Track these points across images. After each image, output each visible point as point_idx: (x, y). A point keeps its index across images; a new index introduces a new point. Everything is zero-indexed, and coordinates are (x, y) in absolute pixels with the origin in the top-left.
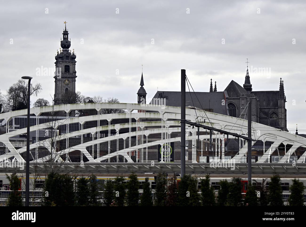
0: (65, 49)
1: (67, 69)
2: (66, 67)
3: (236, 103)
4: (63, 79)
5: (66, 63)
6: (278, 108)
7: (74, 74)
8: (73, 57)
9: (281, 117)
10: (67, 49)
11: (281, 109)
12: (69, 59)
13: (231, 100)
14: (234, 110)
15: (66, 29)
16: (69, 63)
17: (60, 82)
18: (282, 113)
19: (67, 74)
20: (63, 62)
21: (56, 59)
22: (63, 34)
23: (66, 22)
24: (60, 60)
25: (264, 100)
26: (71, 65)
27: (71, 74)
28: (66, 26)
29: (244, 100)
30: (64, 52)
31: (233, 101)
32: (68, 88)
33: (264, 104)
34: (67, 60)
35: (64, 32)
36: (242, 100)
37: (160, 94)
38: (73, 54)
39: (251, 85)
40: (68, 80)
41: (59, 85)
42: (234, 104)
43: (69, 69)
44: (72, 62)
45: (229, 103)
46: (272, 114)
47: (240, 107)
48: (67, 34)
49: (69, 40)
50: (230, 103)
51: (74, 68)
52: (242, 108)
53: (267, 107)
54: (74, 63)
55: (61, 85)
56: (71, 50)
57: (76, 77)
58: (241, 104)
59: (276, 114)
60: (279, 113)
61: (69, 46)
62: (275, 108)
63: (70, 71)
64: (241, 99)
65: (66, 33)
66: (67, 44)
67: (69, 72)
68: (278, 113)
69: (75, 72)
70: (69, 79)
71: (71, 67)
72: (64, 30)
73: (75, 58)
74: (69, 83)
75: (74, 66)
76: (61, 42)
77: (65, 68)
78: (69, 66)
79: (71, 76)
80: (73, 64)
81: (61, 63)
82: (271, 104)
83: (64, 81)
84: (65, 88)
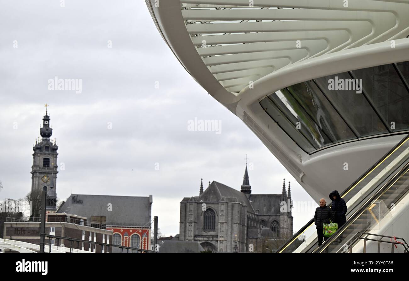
0: (44, 138)
1: (46, 162)
2: (46, 160)
3: (216, 208)
4: (40, 175)
5: (45, 155)
6: (279, 216)
7: (55, 169)
8: (55, 149)
9: (283, 226)
10: (48, 139)
11: (283, 216)
12: (49, 151)
13: (210, 205)
14: (213, 216)
15: (47, 114)
16: (49, 155)
17: (37, 179)
18: (284, 221)
19: (46, 168)
20: (41, 154)
21: (34, 150)
22: (43, 119)
23: (48, 104)
24: (38, 151)
25: (265, 205)
26: (52, 157)
27: (51, 169)
28: (47, 110)
29: (223, 205)
30: (44, 142)
31: (213, 206)
32: (47, 186)
33: (265, 209)
34: (47, 152)
35: (44, 117)
36: (221, 205)
37: (73, 198)
38: (55, 144)
39: (251, 187)
40: (47, 177)
41: (36, 182)
42: (213, 209)
43: (49, 163)
44: (53, 155)
45: (207, 208)
46: (273, 222)
47: (219, 213)
48: (48, 120)
49: (50, 127)
50: (209, 208)
51: (55, 162)
52: (221, 215)
53: (267, 213)
54: (55, 155)
55: (39, 183)
56: (52, 139)
57: (57, 172)
58: (220, 209)
59: (277, 222)
60: (281, 221)
61: (50, 134)
62: (276, 216)
63: (50, 166)
64: (220, 203)
65: (47, 118)
66: (47, 132)
67: (48, 166)
68: (279, 222)
69: (56, 167)
70: (49, 175)
71: (51, 160)
72: (45, 115)
73: (57, 149)
74: (49, 180)
75: (55, 159)
76: (41, 129)
77: (44, 161)
78: (49, 159)
79: (50, 171)
80: (54, 157)
81: (39, 155)
82: (273, 210)
83: (43, 178)
84: (44, 186)
